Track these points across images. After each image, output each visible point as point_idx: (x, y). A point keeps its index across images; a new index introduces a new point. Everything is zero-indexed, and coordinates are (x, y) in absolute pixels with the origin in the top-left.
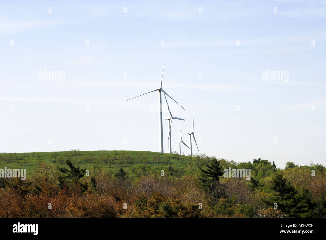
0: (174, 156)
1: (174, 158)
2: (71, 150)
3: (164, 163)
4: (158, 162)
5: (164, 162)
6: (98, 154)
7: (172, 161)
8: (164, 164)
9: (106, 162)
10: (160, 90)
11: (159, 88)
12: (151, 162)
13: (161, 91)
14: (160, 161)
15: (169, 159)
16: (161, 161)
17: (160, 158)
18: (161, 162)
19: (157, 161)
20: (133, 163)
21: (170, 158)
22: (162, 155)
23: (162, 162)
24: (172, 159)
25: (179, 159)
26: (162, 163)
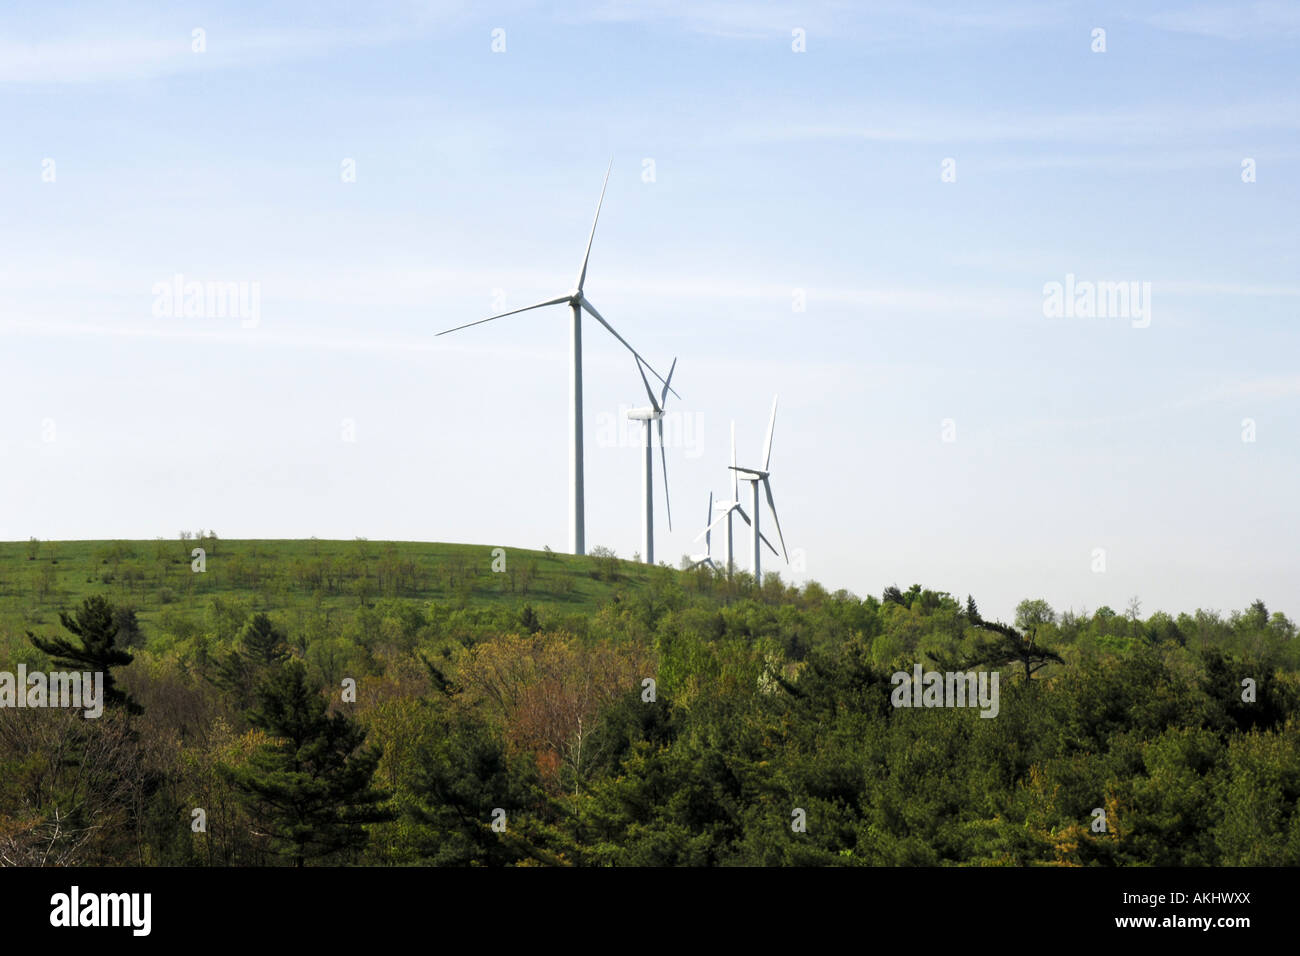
0: (595, 569)
1: (595, 576)
2: (183, 535)
3: (547, 593)
4: (526, 591)
5: (549, 590)
6: (292, 554)
7: (584, 585)
8: (547, 597)
9: (313, 583)
10: (577, 303)
11: (574, 292)
12: (498, 589)
13: (582, 308)
14: (530, 588)
15: (571, 578)
16: (537, 585)
17: (539, 572)
18: (538, 588)
19: (519, 587)
20: (423, 594)
21: (580, 575)
22: (550, 563)
23: (543, 589)
24: (589, 580)
25: (614, 578)
26: (538, 593)
